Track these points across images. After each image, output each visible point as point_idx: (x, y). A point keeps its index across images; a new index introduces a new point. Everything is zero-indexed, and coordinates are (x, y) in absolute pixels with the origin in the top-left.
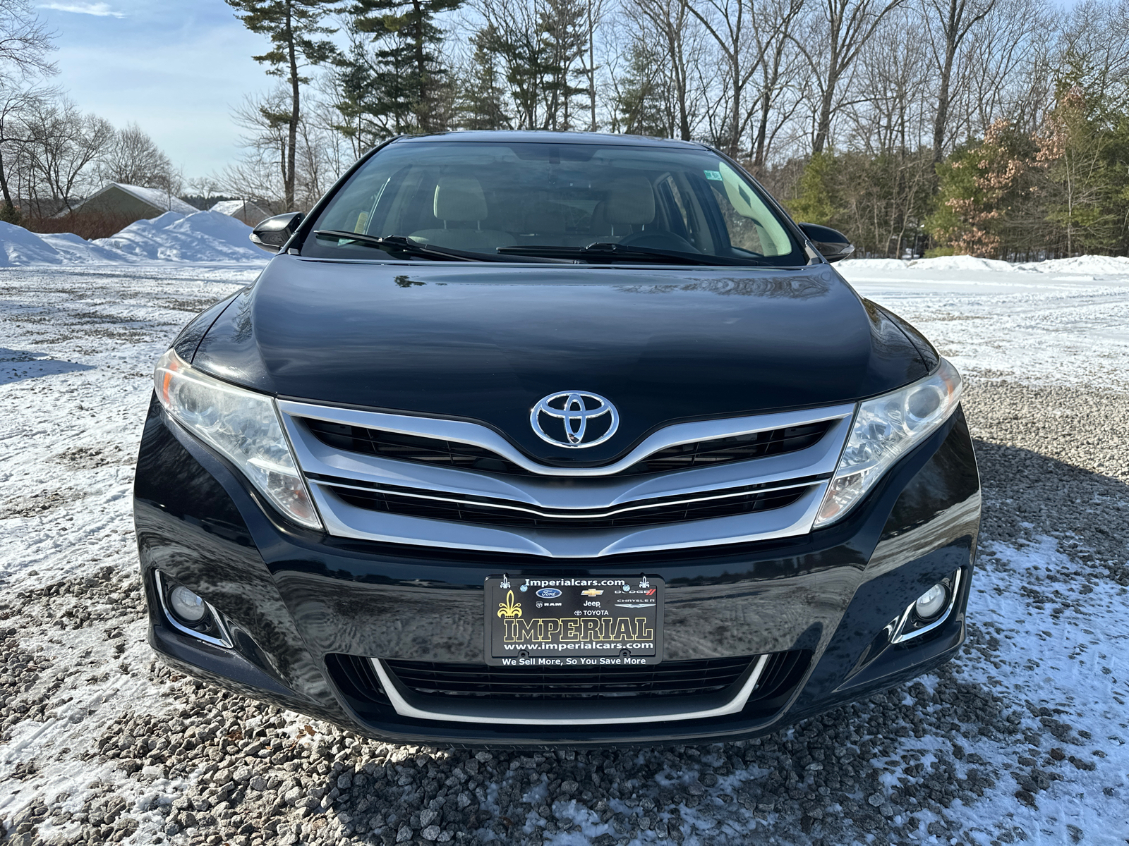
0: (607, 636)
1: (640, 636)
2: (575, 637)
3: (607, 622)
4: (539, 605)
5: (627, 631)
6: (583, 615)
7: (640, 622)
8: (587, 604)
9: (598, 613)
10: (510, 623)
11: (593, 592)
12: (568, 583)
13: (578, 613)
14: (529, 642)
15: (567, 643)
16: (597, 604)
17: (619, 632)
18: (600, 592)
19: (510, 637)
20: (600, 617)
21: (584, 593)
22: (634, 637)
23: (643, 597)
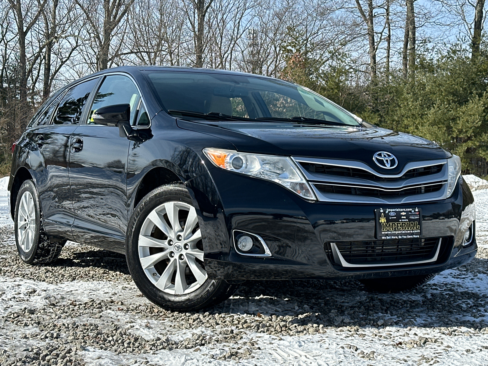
0: (408, 229)
1: (416, 228)
2: (400, 229)
3: (408, 223)
4: (390, 218)
5: (413, 227)
6: (401, 222)
7: (416, 223)
8: (403, 217)
9: (405, 220)
10: (383, 224)
11: (404, 213)
12: (398, 210)
13: (400, 220)
14: (388, 231)
15: (398, 231)
16: (405, 217)
17: (411, 227)
18: (405, 213)
19: (383, 230)
20: (406, 222)
21: (401, 214)
22: (415, 228)
23: (416, 215)
